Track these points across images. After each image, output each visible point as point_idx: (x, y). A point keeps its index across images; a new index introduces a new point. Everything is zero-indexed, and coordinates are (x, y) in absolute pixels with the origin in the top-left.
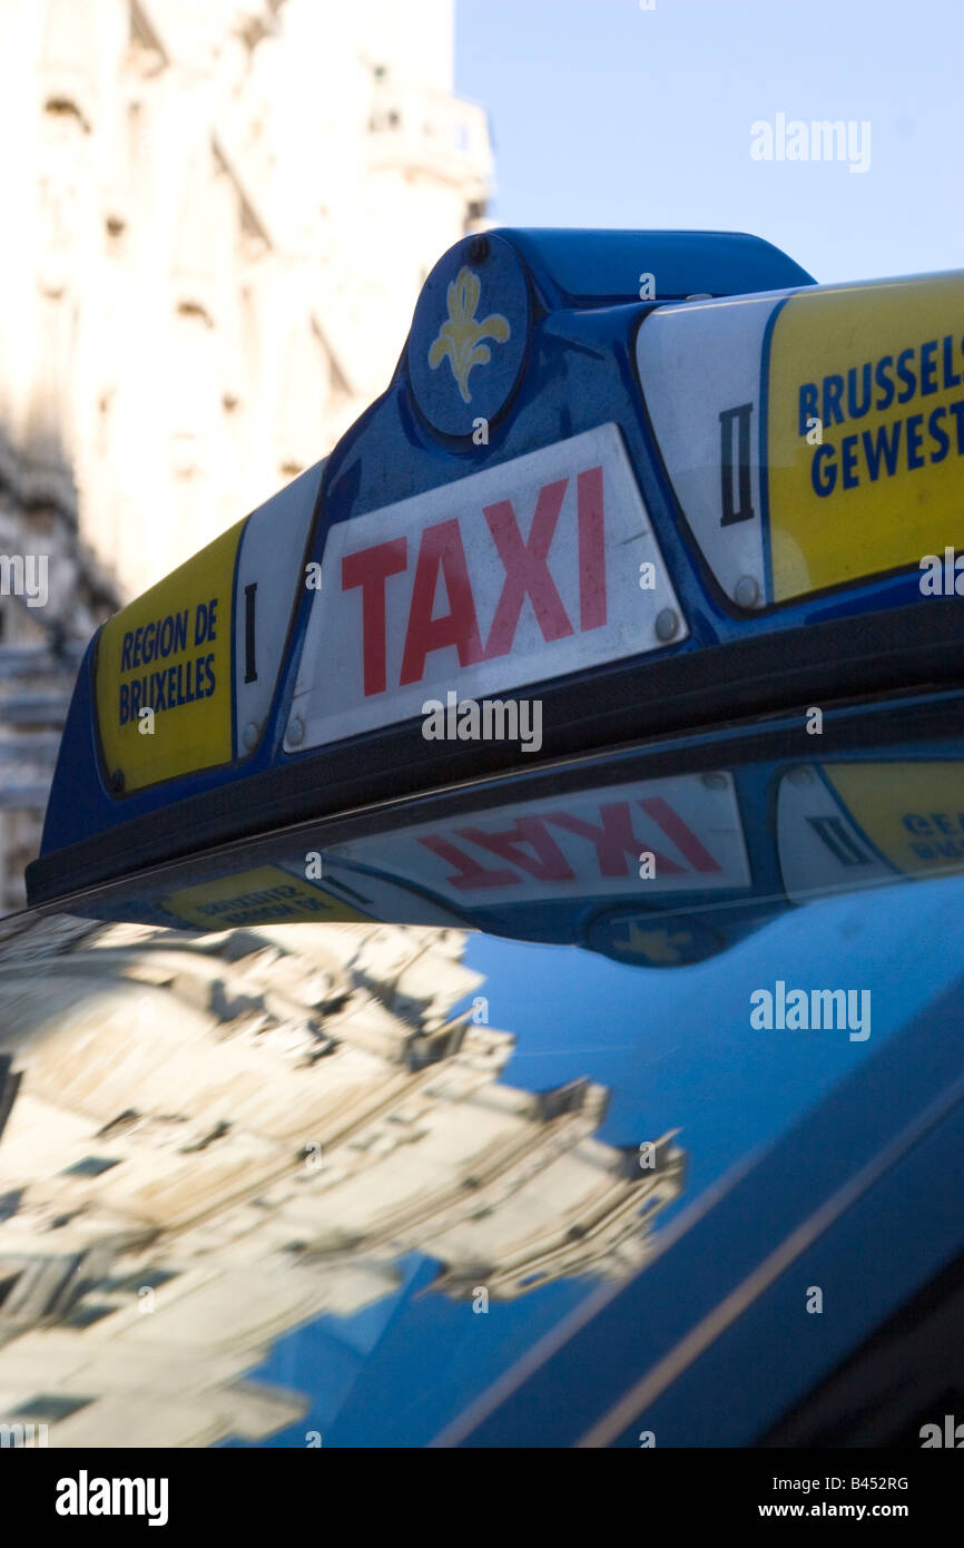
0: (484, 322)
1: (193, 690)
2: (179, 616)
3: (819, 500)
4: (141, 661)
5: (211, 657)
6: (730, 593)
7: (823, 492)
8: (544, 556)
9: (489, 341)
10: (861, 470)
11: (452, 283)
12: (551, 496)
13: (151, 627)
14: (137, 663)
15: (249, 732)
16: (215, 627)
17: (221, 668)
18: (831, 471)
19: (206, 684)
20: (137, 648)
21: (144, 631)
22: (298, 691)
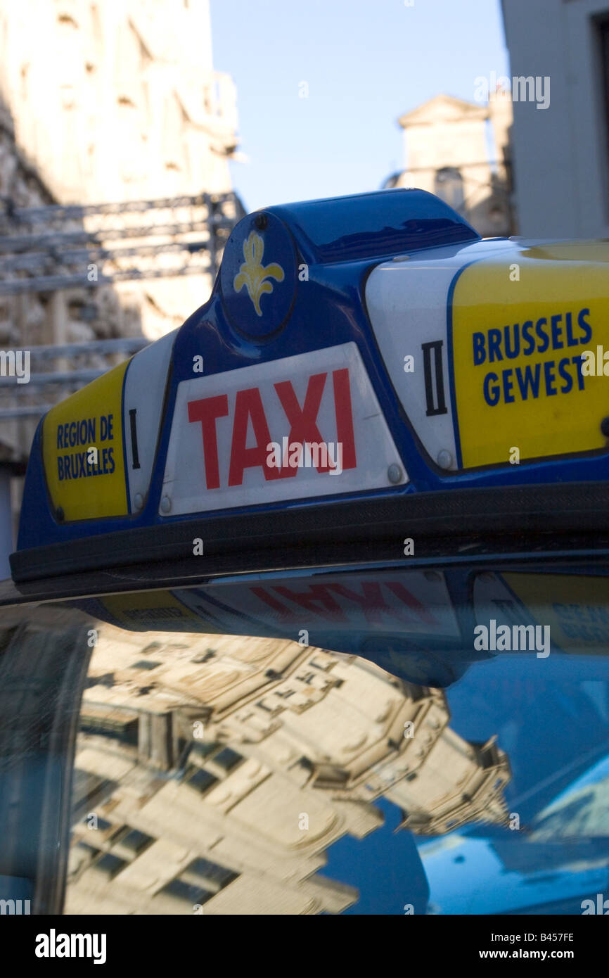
0: (267, 267)
1: (102, 468)
2: (90, 420)
3: (489, 407)
4: (69, 445)
5: (111, 450)
6: (435, 459)
7: (492, 403)
8: (314, 419)
9: (271, 279)
10: (515, 391)
11: (246, 240)
12: (316, 382)
13: (73, 424)
14: (66, 446)
15: (138, 499)
16: (112, 432)
17: (117, 456)
18: (496, 390)
19: (109, 466)
20: (66, 436)
21: (70, 425)
22: (166, 480)
